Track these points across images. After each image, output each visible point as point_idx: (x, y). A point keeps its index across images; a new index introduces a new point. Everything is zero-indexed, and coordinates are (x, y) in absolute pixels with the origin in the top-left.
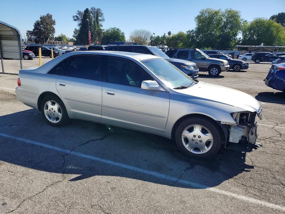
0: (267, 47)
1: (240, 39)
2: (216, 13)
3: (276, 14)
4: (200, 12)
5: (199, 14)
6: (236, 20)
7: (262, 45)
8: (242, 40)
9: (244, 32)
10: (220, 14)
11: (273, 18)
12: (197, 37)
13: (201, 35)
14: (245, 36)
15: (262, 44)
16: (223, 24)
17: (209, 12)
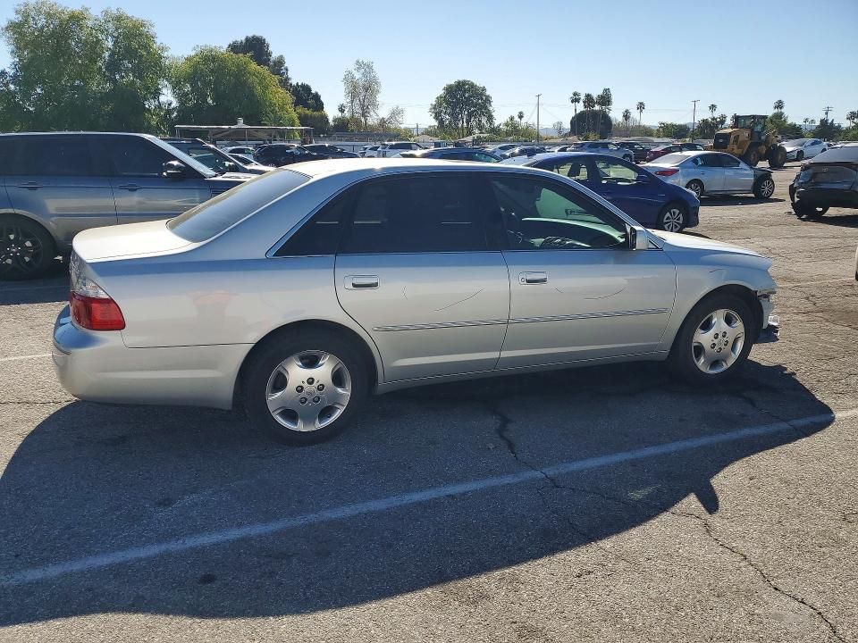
0: (257, 130)
1: (170, 105)
2: (76, 19)
3: (239, 40)
4: (17, 12)
5: (16, 18)
6: (147, 47)
7: (241, 124)
8: (179, 110)
9: (176, 86)
10: (90, 23)
11: (235, 48)
12: (26, 96)
13: (39, 90)
14: (182, 97)
15: (241, 121)
16: (107, 54)
17: (49, 15)
